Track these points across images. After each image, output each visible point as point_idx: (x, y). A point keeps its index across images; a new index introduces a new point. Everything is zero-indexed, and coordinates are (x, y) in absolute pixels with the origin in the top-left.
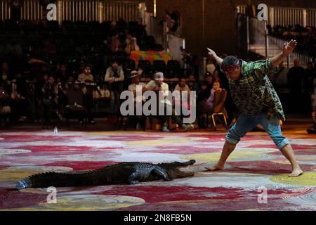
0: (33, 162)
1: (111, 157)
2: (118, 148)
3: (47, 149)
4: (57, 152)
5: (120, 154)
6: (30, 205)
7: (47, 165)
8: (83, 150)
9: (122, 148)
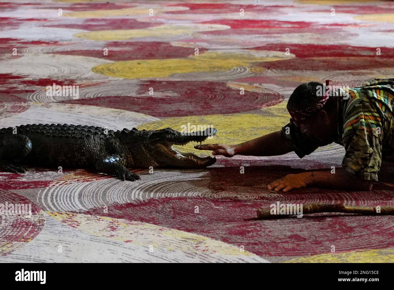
0: (238, 44)
1: (343, 38)
2: (350, 25)
3: (251, 25)
4: (267, 30)
5: (356, 35)
6: (250, 110)
7: (258, 48)
8: (302, 26)
9: (355, 25)
